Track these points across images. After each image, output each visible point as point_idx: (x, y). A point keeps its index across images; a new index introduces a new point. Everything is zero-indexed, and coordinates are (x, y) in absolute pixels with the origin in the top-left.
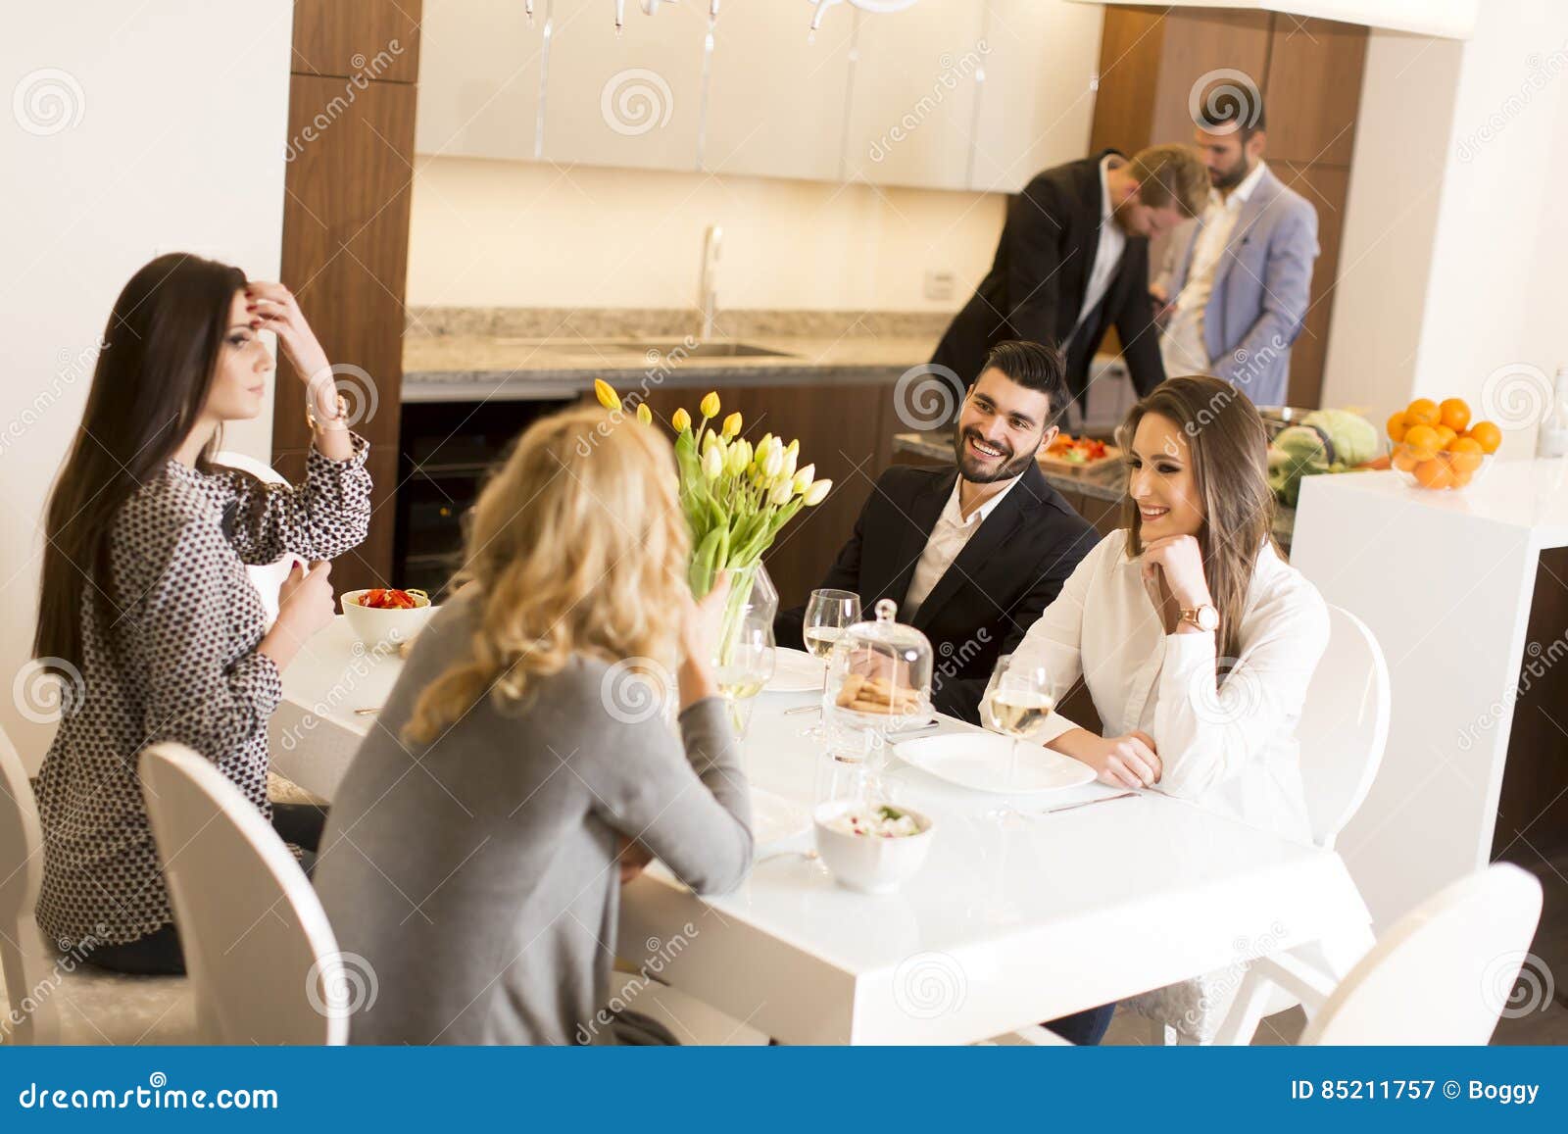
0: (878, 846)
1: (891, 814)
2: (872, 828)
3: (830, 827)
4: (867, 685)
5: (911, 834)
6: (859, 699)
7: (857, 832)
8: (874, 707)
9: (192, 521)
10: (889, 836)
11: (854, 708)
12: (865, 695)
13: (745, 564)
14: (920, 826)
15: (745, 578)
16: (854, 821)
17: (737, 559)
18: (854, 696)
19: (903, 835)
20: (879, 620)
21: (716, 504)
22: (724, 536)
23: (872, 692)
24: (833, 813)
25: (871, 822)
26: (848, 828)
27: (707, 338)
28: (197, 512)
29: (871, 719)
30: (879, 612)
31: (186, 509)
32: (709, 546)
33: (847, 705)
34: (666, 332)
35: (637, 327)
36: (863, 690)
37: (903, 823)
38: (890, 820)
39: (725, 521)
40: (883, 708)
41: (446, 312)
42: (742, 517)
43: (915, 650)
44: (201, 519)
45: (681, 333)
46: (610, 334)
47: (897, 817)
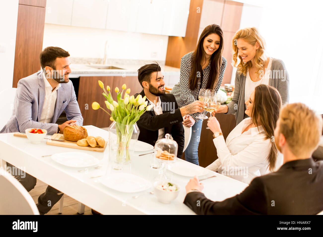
0: (169, 193)
1: (170, 185)
2: (167, 188)
3: (157, 188)
5: (176, 190)
7: (164, 189)
10: (171, 190)
12: (162, 156)
13: (133, 124)
16: (163, 186)
17: (131, 122)
19: (174, 190)
22: (128, 117)
23: (164, 154)
24: (157, 184)
25: (166, 186)
26: (161, 188)
27: (106, 65)
30: (166, 136)
32: (125, 120)
33: (159, 158)
34: (96, 63)
35: (90, 62)
37: (174, 187)
39: (129, 114)
40: (167, 159)
42: (132, 113)
43: (174, 145)
45: (100, 63)
46: (85, 63)
47: (172, 185)
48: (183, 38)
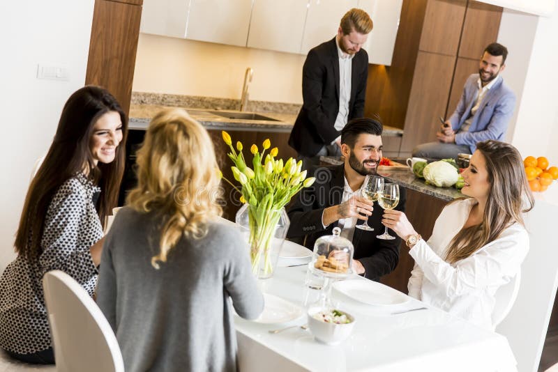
0: (334, 327)
1: (338, 314)
2: (331, 319)
3: (315, 318)
4: (327, 260)
5: (347, 323)
6: (324, 266)
7: (325, 320)
8: (329, 269)
9: (75, 193)
10: (338, 323)
11: (322, 269)
12: (326, 264)
13: (278, 209)
14: (350, 319)
15: (278, 214)
16: (324, 316)
17: (276, 206)
18: (322, 265)
19: (343, 323)
20: (334, 235)
21: (269, 183)
22: (271, 197)
23: (329, 263)
24: (315, 312)
25: (330, 317)
26: (322, 319)
27: (245, 112)
28: (77, 190)
29: (328, 274)
31: (74, 188)
32: (265, 201)
33: (319, 268)
34: (228, 108)
35: (217, 105)
36: (325, 262)
37: (343, 318)
38: (337, 316)
39: (272, 191)
40: (334, 270)
41: (145, 95)
42: (279, 189)
43: (348, 248)
44: (79, 193)
45: (234, 109)
46: (207, 108)
47: (340, 315)
48: (387, 67)
